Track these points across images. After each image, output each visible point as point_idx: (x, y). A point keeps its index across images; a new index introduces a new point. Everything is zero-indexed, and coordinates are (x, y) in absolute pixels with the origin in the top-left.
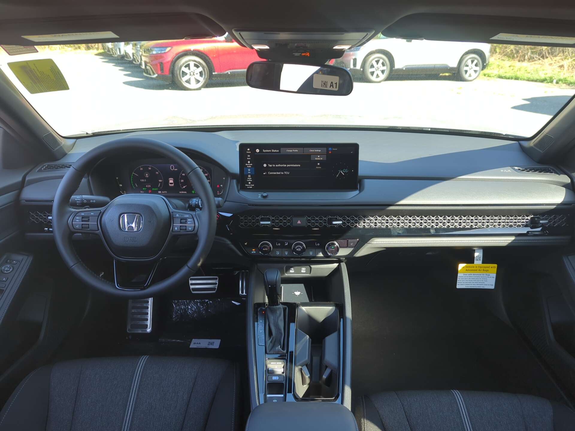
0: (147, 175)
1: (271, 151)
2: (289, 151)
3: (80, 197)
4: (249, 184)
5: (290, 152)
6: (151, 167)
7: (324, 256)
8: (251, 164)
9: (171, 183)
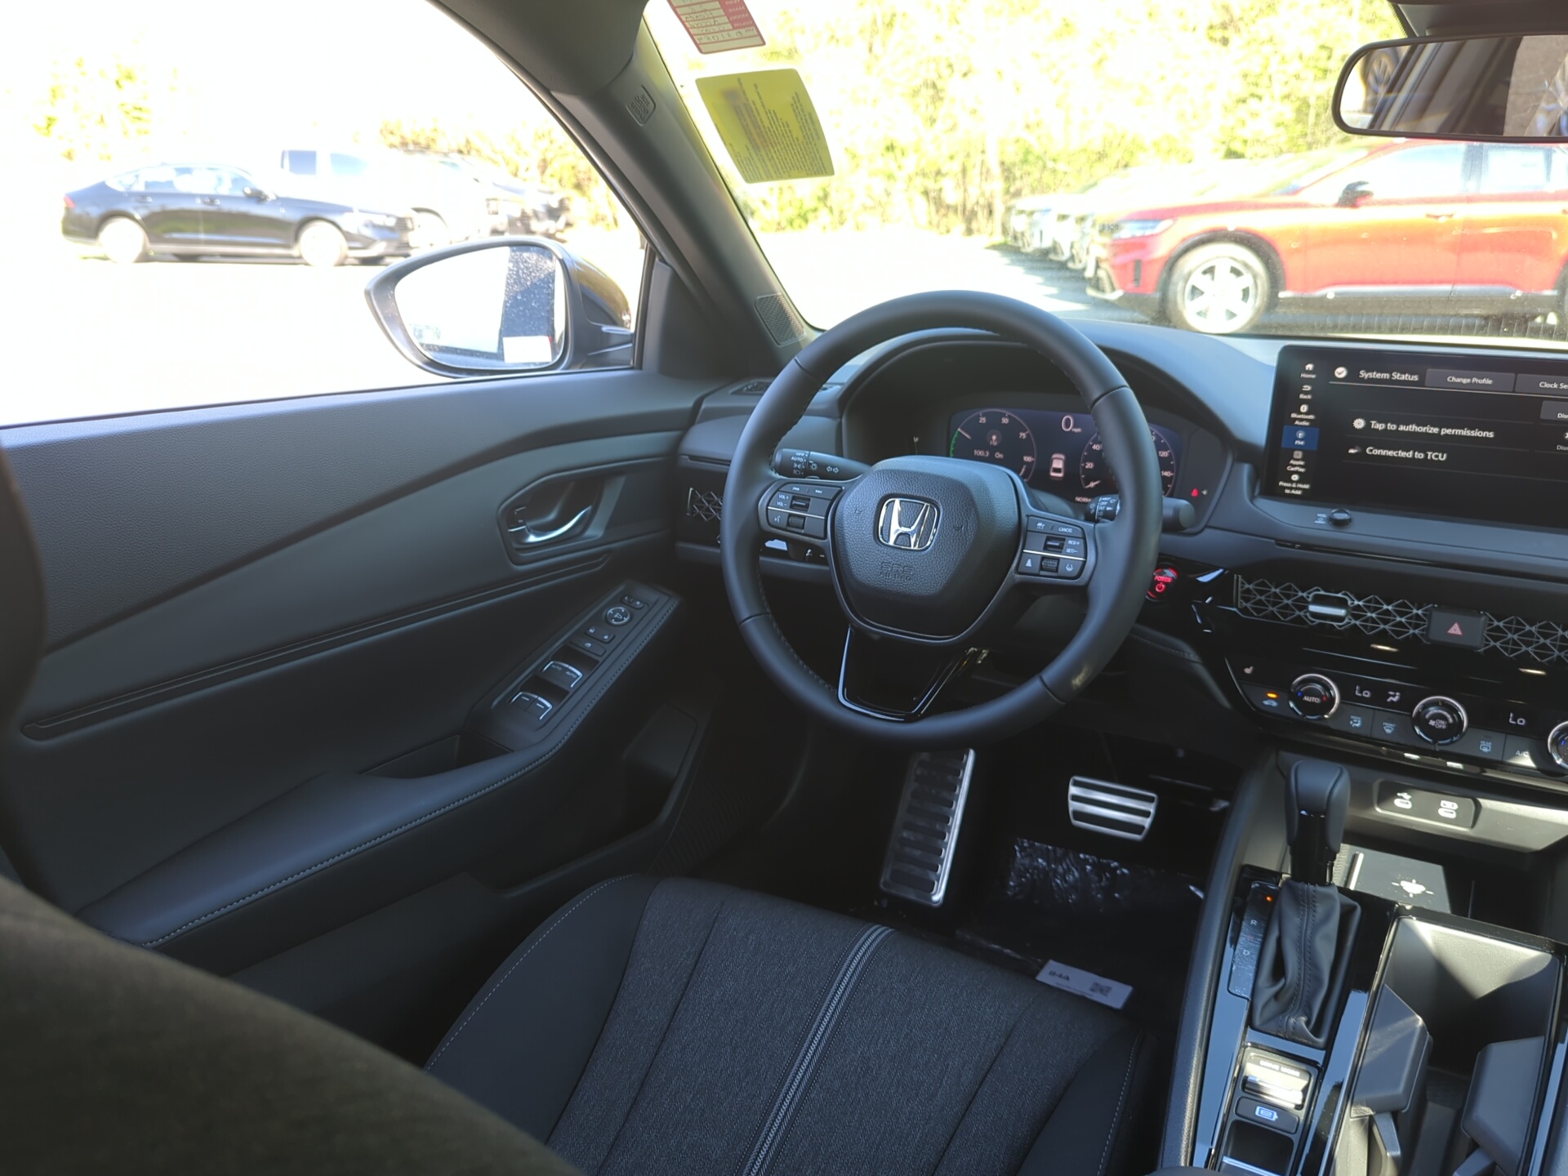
0: (994, 437)
1: (1391, 376)
2: (1459, 380)
3: (803, 455)
4: (1292, 482)
5: (1461, 383)
6: (1009, 417)
7: (1538, 769)
8: (1311, 417)
9: (1057, 470)
